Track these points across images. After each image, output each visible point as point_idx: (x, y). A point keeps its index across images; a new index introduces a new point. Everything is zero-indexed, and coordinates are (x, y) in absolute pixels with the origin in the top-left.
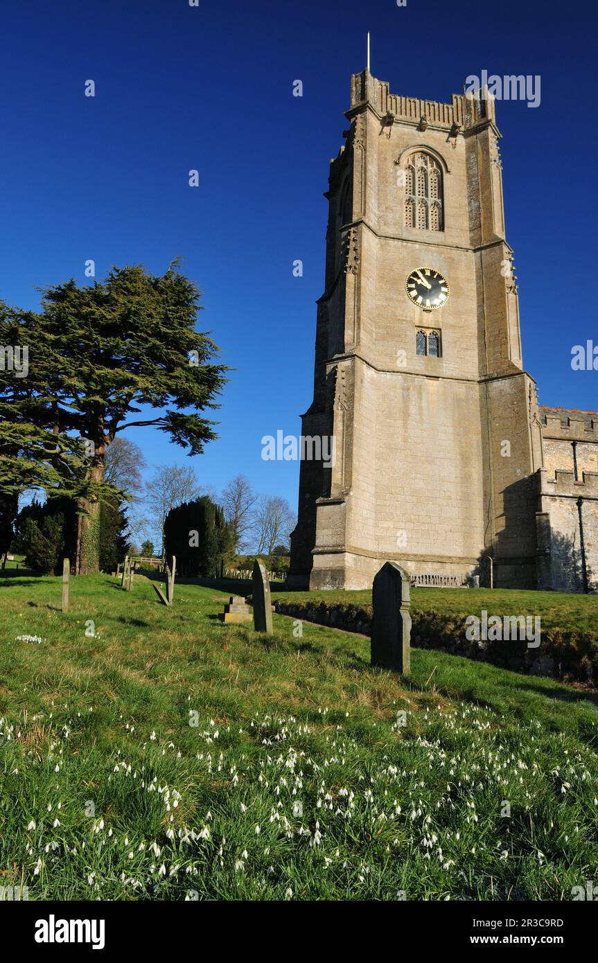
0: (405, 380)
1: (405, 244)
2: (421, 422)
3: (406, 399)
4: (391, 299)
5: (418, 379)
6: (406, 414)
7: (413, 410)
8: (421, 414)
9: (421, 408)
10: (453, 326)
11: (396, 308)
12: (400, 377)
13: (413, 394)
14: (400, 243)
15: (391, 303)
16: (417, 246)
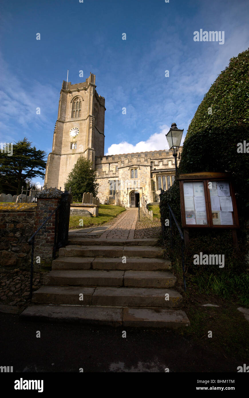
0: (67, 156)
1: (70, 123)
2: (70, 165)
3: (67, 160)
4: (66, 137)
5: (70, 155)
6: (66, 164)
7: (68, 163)
8: (70, 163)
9: (70, 162)
10: (80, 140)
11: (67, 139)
12: (66, 155)
13: (68, 159)
14: (69, 123)
15: (66, 138)
16: (73, 122)
